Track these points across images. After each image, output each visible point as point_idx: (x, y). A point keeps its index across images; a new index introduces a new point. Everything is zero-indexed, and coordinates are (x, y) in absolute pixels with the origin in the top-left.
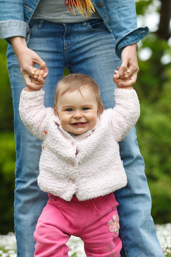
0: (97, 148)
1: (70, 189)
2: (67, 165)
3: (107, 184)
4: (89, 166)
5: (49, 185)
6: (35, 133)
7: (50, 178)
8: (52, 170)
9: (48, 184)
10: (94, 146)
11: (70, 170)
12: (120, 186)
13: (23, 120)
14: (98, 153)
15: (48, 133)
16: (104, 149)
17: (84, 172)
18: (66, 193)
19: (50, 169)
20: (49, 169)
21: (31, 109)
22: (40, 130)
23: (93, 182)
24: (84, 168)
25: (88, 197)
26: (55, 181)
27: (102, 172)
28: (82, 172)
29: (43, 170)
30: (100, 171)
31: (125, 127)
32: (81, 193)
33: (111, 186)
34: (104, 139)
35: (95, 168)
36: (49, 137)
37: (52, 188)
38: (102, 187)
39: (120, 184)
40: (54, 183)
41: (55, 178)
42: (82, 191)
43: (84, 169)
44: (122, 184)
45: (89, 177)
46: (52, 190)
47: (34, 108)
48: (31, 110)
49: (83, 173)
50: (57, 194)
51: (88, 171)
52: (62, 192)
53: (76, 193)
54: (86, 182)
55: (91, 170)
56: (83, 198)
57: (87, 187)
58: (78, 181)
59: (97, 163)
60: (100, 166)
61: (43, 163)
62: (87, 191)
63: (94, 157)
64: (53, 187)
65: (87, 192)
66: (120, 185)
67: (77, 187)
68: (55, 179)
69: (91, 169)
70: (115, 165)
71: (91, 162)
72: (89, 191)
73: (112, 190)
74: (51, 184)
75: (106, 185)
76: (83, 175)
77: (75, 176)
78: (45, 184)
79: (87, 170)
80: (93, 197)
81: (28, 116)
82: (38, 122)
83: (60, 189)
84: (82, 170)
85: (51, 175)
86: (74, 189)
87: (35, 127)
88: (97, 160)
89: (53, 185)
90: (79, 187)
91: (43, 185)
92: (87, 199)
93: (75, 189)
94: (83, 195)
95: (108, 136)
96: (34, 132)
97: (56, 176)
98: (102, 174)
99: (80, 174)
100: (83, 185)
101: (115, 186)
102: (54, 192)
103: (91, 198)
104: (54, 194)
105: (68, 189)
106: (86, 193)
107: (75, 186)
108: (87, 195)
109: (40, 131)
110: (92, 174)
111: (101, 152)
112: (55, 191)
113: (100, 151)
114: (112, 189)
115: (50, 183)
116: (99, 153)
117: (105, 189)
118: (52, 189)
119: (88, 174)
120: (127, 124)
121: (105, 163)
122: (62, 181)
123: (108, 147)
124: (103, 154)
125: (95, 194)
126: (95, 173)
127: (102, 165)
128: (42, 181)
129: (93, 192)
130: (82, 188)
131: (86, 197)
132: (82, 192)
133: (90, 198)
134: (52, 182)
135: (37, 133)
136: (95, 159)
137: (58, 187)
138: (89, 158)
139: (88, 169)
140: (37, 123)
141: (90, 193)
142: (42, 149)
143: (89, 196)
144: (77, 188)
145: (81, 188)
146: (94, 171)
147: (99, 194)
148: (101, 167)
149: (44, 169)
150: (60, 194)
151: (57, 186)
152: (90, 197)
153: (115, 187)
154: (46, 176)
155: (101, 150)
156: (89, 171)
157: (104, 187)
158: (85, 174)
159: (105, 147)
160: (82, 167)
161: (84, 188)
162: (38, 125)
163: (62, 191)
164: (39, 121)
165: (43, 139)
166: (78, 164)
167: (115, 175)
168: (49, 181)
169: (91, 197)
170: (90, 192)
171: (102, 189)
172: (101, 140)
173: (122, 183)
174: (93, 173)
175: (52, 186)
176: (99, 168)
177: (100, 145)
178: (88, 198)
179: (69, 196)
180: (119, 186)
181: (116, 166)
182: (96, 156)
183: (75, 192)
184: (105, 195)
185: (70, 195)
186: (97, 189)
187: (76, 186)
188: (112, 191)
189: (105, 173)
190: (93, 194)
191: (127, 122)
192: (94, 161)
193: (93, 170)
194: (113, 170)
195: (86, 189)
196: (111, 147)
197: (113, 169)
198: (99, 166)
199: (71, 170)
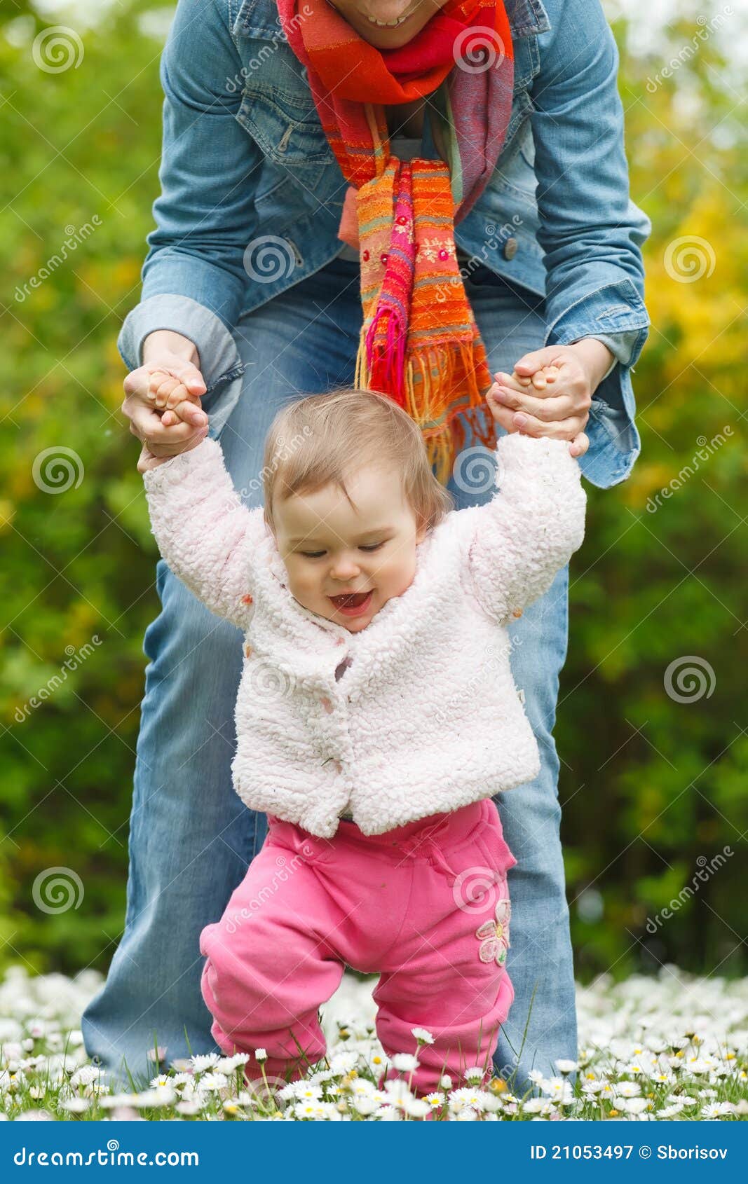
0: (416, 643)
1: (327, 794)
2: (312, 710)
3: (459, 770)
4: (390, 708)
5: (266, 782)
6: (211, 601)
7: (269, 758)
8: (276, 727)
9: (263, 777)
10: (400, 637)
11: (320, 726)
12: (511, 776)
13: (170, 564)
14: (422, 664)
15: (256, 601)
16: (443, 648)
17: (374, 732)
18: (316, 808)
19: (269, 723)
20: (266, 724)
21: (185, 517)
22: (227, 590)
23: (406, 764)
24: (372, 715)
25: (390, 816)
26: (284, 769)
27: (439, 729)
28: (365, 732)
29: (249, 732)
30: (431, 728)
31: (506, 566)
32: (367, 806)
33: (475, 778)
34: (439, 610)
35: (415, 716)
36: (258, 616)
37: (272, 793)
38: (439, 779)
39: (509, 770)
40: (281, 776)
41: (285, 756)
42: (369, 797)
43: (368, 721)
44: (516, 770)
45: (394, 748)
46: (274, 801)
47: (194, 512)
48: (186, 520)
49: (370, 734)
50: (289, 813)
51: (389, 728)
52: (305, 806)
53: (348, 805)
54: (381, 766)
55: (398, 723)
56: (374, 824)
57: (386, 781)
58: (349, 764)
59: (421, 697)
60: (432, 707)
61: (249, 706)
62: (386, 794)
63: (405, 677)
64: (278, 790)
65: (385, 799)
66: (510, 773)
67: (350, 785)
68: (287, 759)
69: (397, 720)
70: (492, 705)
71: (397, 696)
72: (392, 794)
73: (480, 792)
74: (271, 779)
75: (455, 774)
76: (370, 742)
77: (337, 746)
78: (253, 780)
79: (381, 722)
80: (407, 817)
81: (181, 546)
82: (215, 562)
83: (297, 795)
84: (365, 724)
85: (272, 748)
86: (341, 794)
87: (207, 581)
88: (417, 689)
89: (278, 780)
90: (357, 785)
91: (249, 785)
92: (389, 824)
93: (344, 792)
94: (372, 811)
95: (456, 602)
96: (208, 597)
97: (288, 750)
98: (441, 735)
99: (358, 737)
100: (373, 776)
101: (492, 776)
102: (278, 808)
103: (402, 820)
104: (282, 814)
105: (323, 795)
106: (382, 804)
107: (344, 782)
108: (387, 810)
109: (228, 594)
110: (402, 735)
111: (432, 657)
112: (283, 804)
113: (427, 657)
114: (480, 789)
115: (267, 775)
116: (423, 661)
117: (450, 787)
118: (272, 797)
119: (389, 739)
120: (513, 556)
121: (447, 698)
122: (306, 769)
123: (456, 641)
124: (438, 666)
125: (415, 806)
126: (413, 733)
127: (439, 705)
128: (247, 772)
129: (408, 798)
130: (370, 787)
131: (385, 817)
132: (368, 802)
133: (398, 819)
134: (275, 772)
135: (219, 603)
136: (411, 686)
137: (290, 789)
138: (388, 682)
139: (386, 720)
140: (210, 564)
141: (396, 804)
142: (245, 660)
143: (393, 812)
144: (351, 787)
145: (366, 787)
146: (410, 725)
147: (431, 803)
148: (436, 712)
149: (253, 727)
150: (298, 814)
151: (289, 785)
152: (397, 814)
153: (490, 782)
154: (257, 754)
155: (432, 651)
156: (393, 727)
157: (449, 780)
158: (377, 737)
159: (447, 640)
160: (364, 713)
161: (375, 785)
162: (215, 574)
163: (304, 802)
164: (216, 558)
165: (242, 626)
166: (342, 700)
167: (491, 740)
168: (268, 768)
169: (401, 817)
170: (398, 799)
171: (441, 787)
172: (430, 617)
173: (518, 767)
174: (409, 733)
175: (273, 787)
176: (428, 717)
177: (427, 635)
178: (393, 821)
179: (325, 817)
180: (506, 778)
181: (493, 708)
182: (415, 674)
183: (343, 803)
184: (455, 808)
185: (325, 814)
186: (420, 786)
187: (347, 781)
188: (478, 794)
189: (452, 733)
190: (406, 803)
191: (513, 548)
192: (409, 693)
193: (405, 725)
194: (485, 722)
195: (382, 789)
196: (468, 639)
197: (484, 720)
198: (427, 707)
199: (325, 728)
